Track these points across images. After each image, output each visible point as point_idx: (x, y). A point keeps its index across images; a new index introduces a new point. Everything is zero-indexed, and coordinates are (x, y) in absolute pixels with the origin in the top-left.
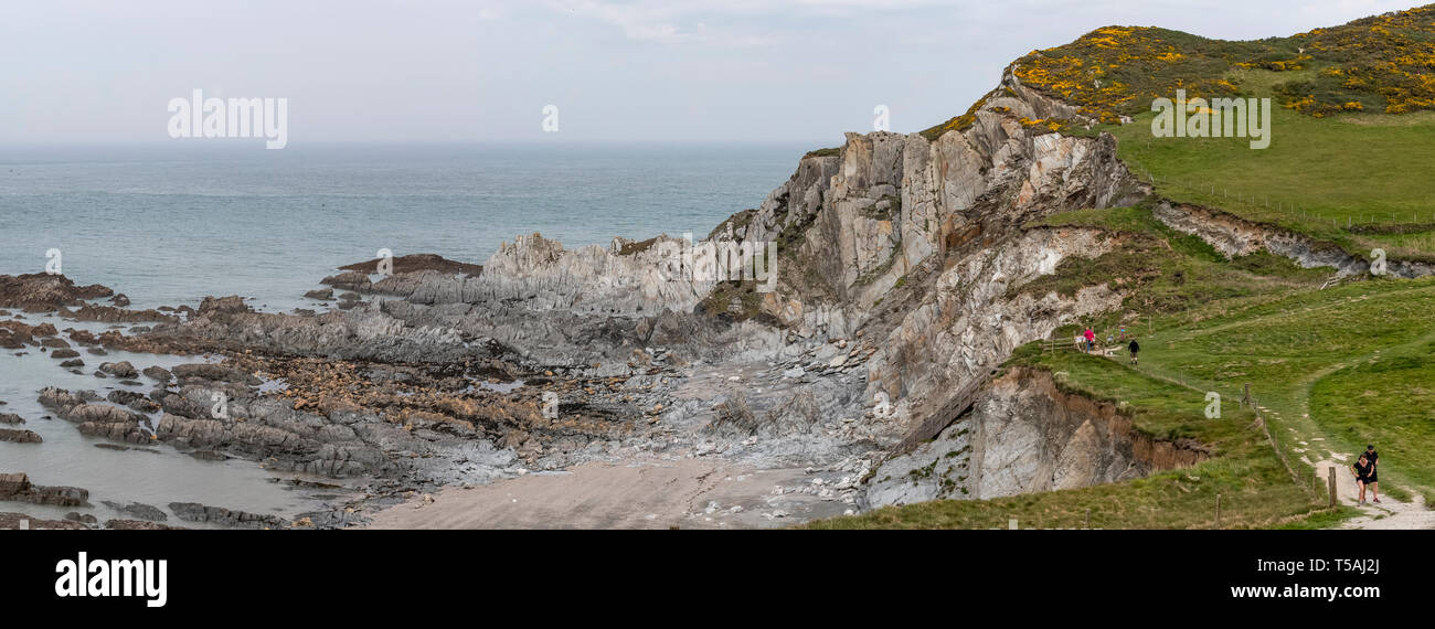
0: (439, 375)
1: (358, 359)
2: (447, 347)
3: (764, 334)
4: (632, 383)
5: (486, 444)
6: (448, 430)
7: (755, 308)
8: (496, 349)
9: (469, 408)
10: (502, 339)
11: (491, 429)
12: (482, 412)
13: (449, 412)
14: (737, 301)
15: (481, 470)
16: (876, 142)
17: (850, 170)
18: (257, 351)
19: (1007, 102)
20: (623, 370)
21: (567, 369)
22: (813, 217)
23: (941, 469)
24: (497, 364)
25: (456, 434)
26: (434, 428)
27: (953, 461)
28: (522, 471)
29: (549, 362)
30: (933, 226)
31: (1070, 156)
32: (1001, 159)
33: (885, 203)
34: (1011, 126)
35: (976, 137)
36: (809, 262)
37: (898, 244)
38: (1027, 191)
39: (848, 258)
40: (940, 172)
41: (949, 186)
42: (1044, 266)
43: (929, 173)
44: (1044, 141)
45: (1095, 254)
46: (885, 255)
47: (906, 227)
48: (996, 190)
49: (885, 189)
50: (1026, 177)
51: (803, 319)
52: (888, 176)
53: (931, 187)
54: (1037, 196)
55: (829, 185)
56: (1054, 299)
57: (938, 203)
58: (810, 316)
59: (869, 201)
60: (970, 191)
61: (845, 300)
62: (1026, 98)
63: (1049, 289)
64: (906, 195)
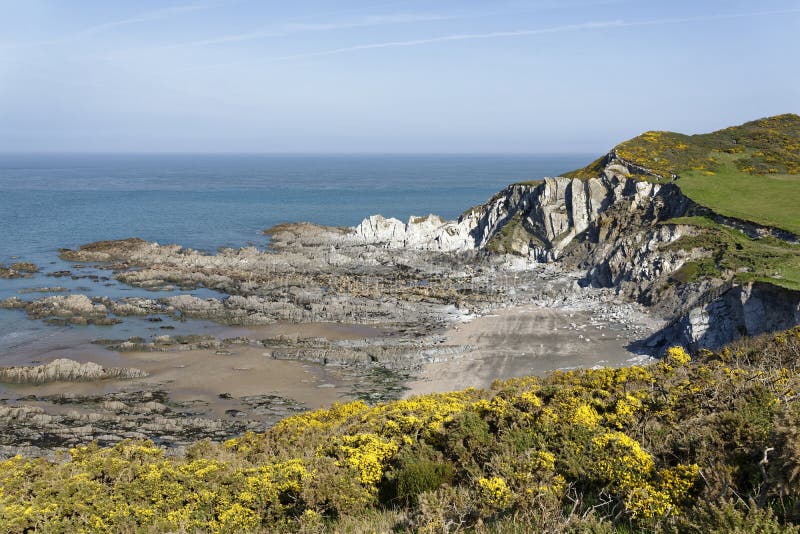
0: (391, 279)
3: (516, 260)
4: (477, 280)
5: (453, 307)
7: (510, 249)
14: (501, 246)
16: (559, 182)
17: (547, 192)
24: (410, 274)
25: (436, 303)
29: (431, 272)
30: (586, 217)
31: (652, 191)
32: (618, 191)
33: (564, 207)
34: (620, 177)
35: (603, 181)
36: (529, 230)
37: (571, 224)
38: (634, 205)
39: (549, 229)
40: (588, 195)
41: (593, 201)
42: (673, 239)
43: (583, 195)
44: (641, 185)
45: (694, 235)
46: (565, 228)
47: (575, 217)
48: (619, 204)
49: (563, 201)
50: (633, 199)
51: (529, 253)
52: (564, 196)
53: (584, 201)
54: (639, 207)
55: (537, 199)
56: (682, 252)
57: (588, 207)
58: (532, 252)
59: (557, 206)
60: (602, 203)
61: (549, 246)
62: (624, 165)
63: (679, 248)
64: (574, 204)
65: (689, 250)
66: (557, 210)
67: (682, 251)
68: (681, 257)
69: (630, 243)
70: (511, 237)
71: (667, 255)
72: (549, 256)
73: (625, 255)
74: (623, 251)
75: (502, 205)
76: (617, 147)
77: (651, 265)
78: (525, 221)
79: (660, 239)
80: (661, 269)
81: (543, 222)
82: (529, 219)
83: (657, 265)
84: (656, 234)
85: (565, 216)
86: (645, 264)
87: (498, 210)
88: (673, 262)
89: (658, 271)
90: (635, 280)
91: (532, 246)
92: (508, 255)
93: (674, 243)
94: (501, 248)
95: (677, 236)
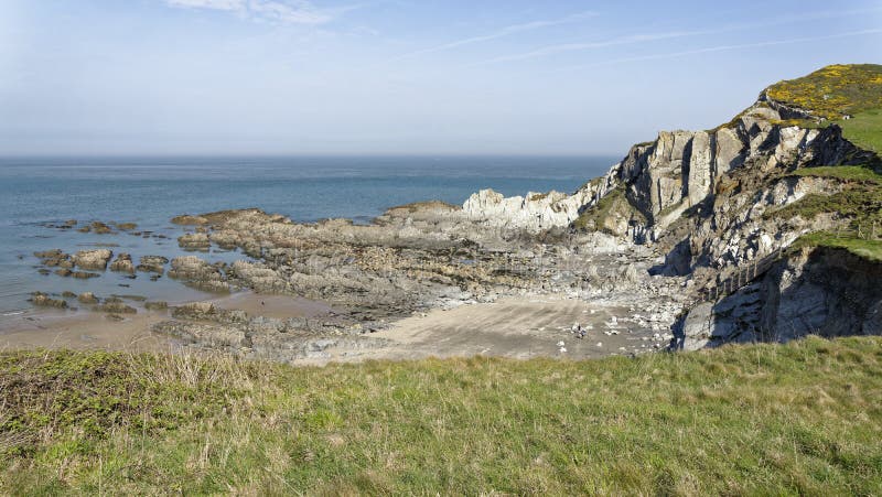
0: (438, 255)
1: (397, 247)
2: (442, 242)
3: (606, 239)
4: (536, 261)
5: (457, 289)
6: (438, 281)
7: (601, 225)
8: (468, 243)
9: (450, 270)
10: (470, 239)
11: (460, 281)
12: (457, 273)
13: (440, 272)
14: (591, 221)
15: (453, 302)
16: (677, 137)
17: (659, 151)
18: (348, 244)
19: (762, 111)
20: (531, 254)
21: (501, 253)
22: (636, 178)
23: (737, 313)
24: (467, 250)
25: (442, 283)
26: (431, 280)
27: (747, 309)
28: (474, 302)
29: (493, 250)
30: (708, 183)
31: (804, 139)
32: (756, 143)
33: (680, 170)
34: (762, 125)
35: (739, 132)
36: (632, 202)
37: (685, 193)
38: (773, 161)
39: (655, 199)
40: (714, 152)
41: (720, 160)
42: (791, 200)
43: (708, 153)
44: (787, 132)
45: (829, 194)
46: (677, 198)
47: (691, 183)
48: (751, 162)
49: (679, 162)
50: (773, 153)
51: (627, 233)
52: (681, 155)
53: (708, 160)
54: (780, 165)
55: (646, 159)
56: (798, 220)
57: (712, 170)
58: (631, 232)
59: (670, 169)
60: (731, 164)
61: (651, 223)
62: (774, 108)
63: (794, 214)
64: (692, 164)
65: (810, 216)
66: (670, 174)
67: (798, 217)
68: (792, 228)
69: (726, 209)
70: (607, 211)
71: (771, 225)
72: (648, 237)
73: (714, 228)
74: (713, 221)
75: (615, 173)
76: (772, 87)
77: (744, 242)
78: (629, 190)
79: (770, 199)
80: (756, 248)
81: (648, 191)
82: (634, 188)
83: (752, 241)
84: (766, 193)
85: (679, 183)
86: (736, 239)
87: (609, 180)
88: (778, 237)
89: (750, 252)
90: (716, 265)
91: (632, 223)
92: (597, 234)
93: (791, 206)
94: (591, 224)
95: (799, 195)
